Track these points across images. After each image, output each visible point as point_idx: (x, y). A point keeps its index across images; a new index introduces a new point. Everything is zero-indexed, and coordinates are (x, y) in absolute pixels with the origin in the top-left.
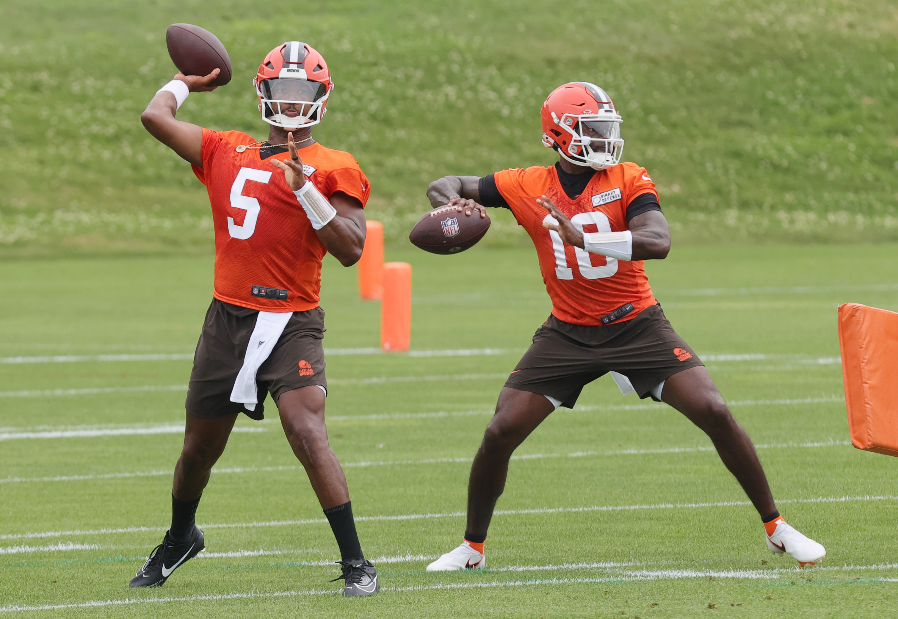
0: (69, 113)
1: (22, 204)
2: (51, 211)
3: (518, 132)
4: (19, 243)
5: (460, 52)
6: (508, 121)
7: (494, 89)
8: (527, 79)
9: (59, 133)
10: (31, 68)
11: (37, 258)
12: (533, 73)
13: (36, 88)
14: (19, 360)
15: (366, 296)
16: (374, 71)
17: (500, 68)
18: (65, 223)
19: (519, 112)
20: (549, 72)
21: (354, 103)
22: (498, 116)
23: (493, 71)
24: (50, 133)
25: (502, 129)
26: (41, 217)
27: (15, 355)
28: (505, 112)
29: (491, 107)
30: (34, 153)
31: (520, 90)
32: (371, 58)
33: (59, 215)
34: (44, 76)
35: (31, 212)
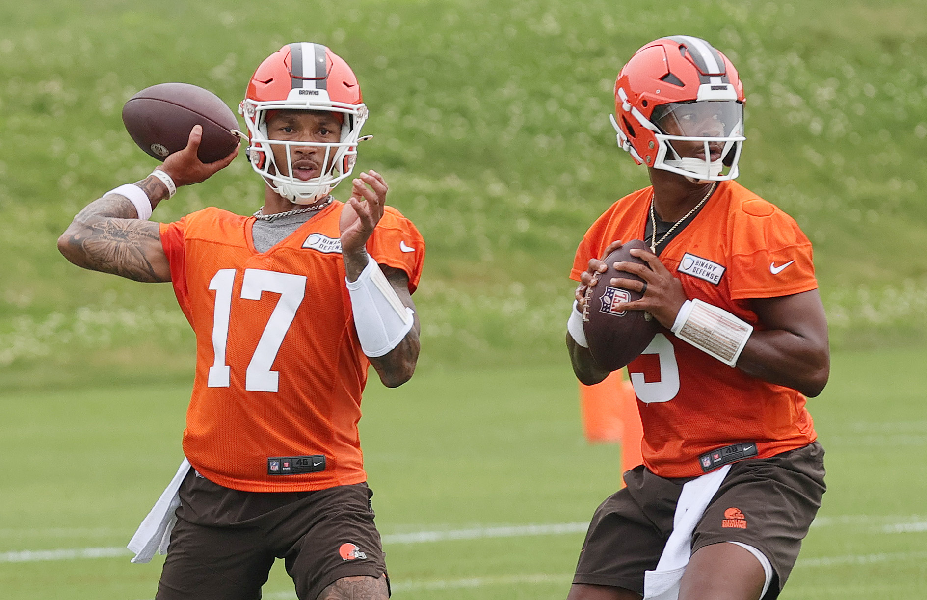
0: (97, 146)
1: (24, 300)
2: (71, 309)
3: (838, 160)
4: (19, 364)
5: (739, 30)
6: (822, 142)
7: (797, 91)
8: (850, 71)
9: (81, 181)
10: (32, 75)
11: (51, 387)
12: (858, 62)
13: (41, 107)
14: (26, 556)
15: (595, 435)
16: (598, 65)
17: (806, 55)
18: (96, 329)
19: (839, 126)
20: (886, 58)
21: (567, 118)
22: (804, 134)
23: (794, 59)
24: (67, 181)
25: (811, 154)
26: (56, 319)
27: (20, 549)
28: (816, 126)
29: (794, 118)
30: (40, 214)
31: (840, 90)
32: (592, 44)
33: (85, 315)
34: (54, 88)
35: (38, 313)
